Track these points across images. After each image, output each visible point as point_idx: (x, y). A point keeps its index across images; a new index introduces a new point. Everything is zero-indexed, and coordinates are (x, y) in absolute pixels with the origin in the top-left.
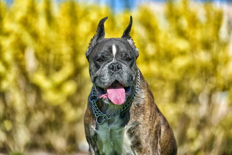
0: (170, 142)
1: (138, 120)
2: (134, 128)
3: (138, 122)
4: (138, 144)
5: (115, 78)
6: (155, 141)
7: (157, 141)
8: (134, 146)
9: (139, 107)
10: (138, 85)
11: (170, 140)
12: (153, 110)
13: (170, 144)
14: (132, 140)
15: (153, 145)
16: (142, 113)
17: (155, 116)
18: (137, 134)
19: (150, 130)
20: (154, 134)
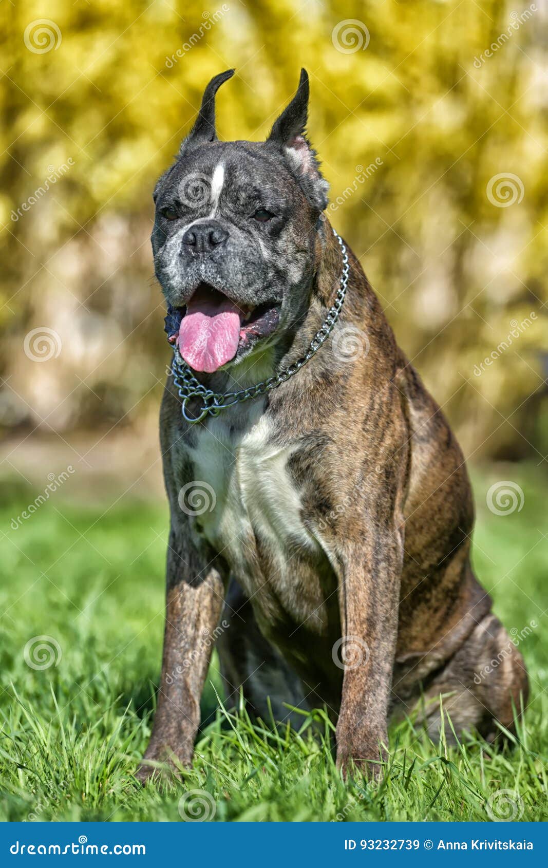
0: (448, 493)
1: (325, 428)
2: (310, 454)
3: (325, 434)
4: (324, 508)
5: (200, 275)
6: (385, 502)
7: (393, 500)
8: (311, 514)
9: (330, 383)
10: (337, 307)
11: (451, 487)
12: (380, 398)
13: (451, 499)
14: (301, 493)
15: (377, 512)
16: (338, 406)
17: (388, 416)
18: (320, 473)
19: (366, 462)
20: (380, 478)
